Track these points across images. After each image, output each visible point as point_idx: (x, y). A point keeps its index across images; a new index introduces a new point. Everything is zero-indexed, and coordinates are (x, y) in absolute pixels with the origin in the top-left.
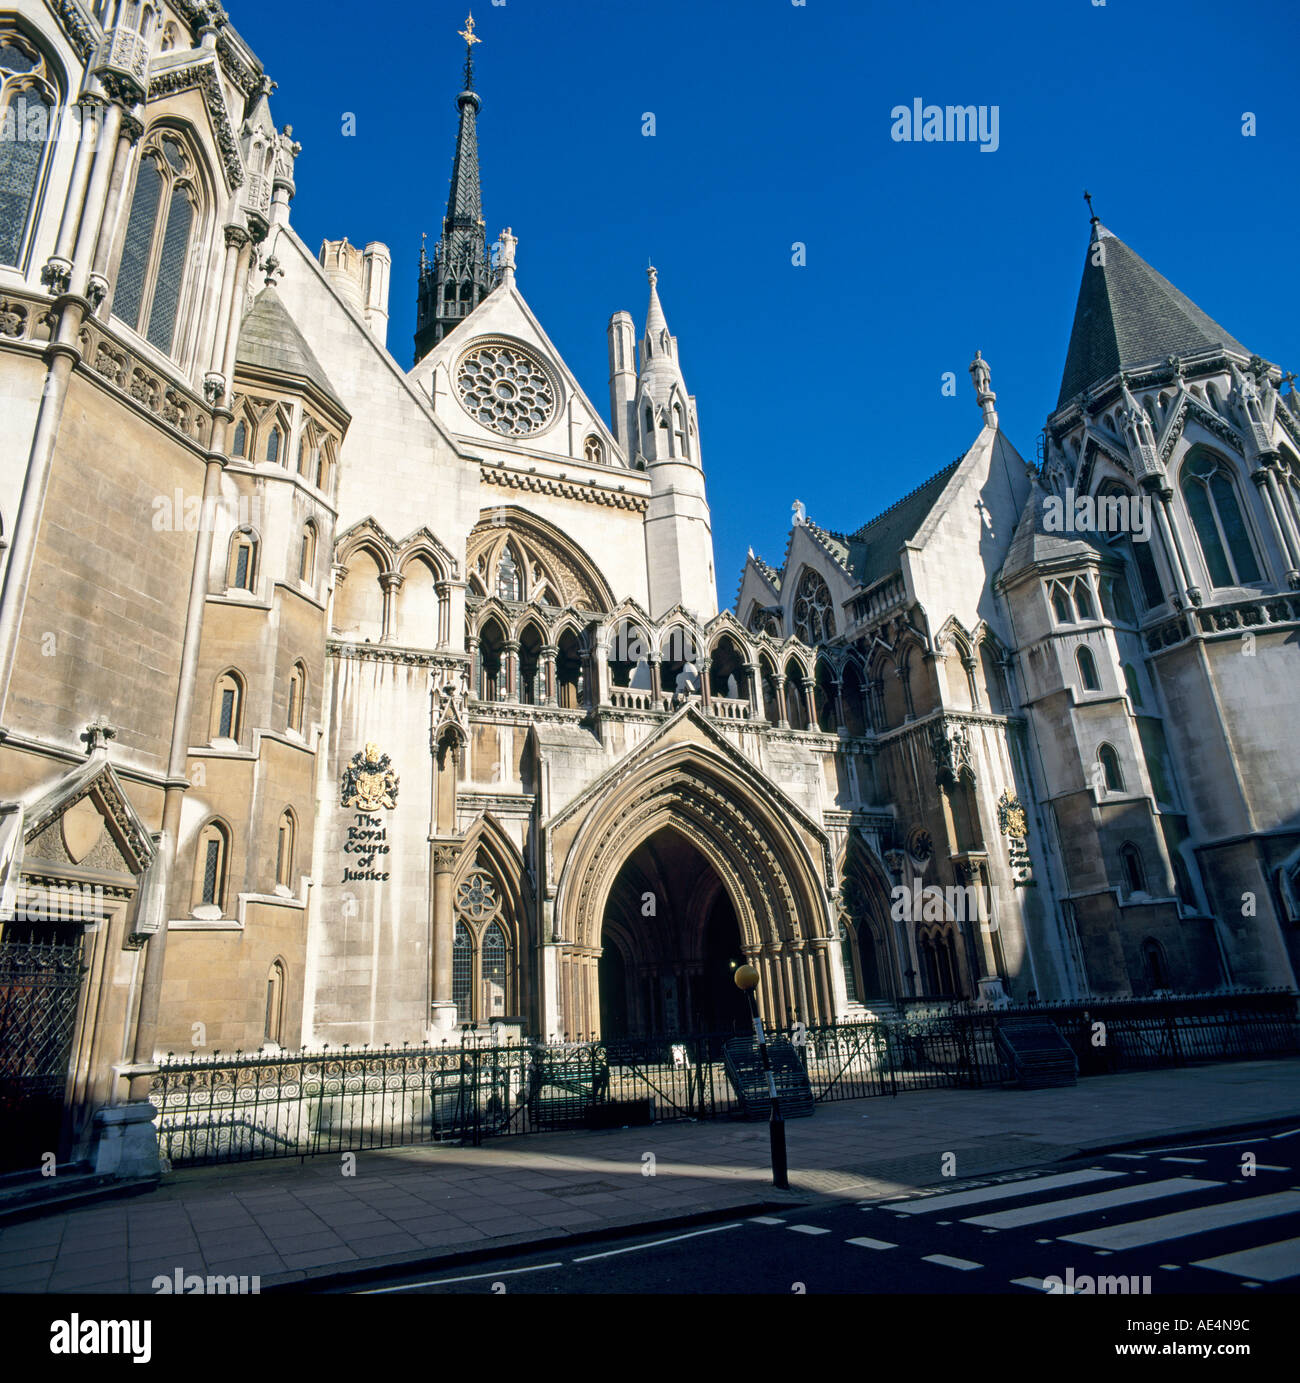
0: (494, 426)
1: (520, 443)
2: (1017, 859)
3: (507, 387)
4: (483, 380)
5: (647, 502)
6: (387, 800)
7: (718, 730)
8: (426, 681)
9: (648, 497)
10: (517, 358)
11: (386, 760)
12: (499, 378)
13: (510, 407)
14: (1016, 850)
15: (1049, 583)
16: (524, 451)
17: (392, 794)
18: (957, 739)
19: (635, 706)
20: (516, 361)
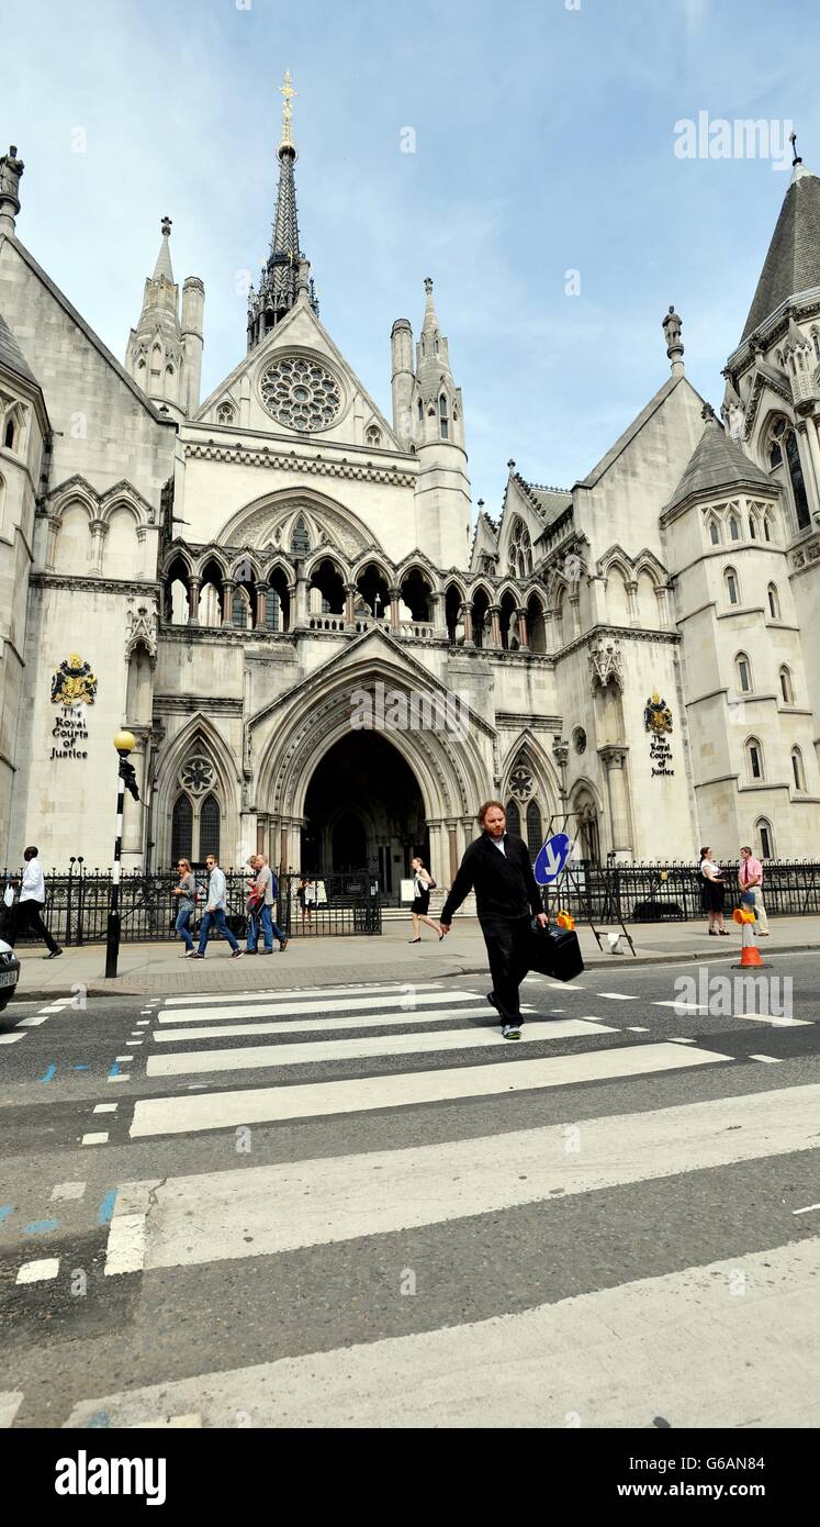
0: (291, 424)
1: (311, 436)
2: (657, 752)
3: (301, 390)
4: (280, 385)
5: (416, 478)
6: (88, 697)
7: (401, 647)
8: (121, 605)
9: (416, 474)
10: (311, 366)
11: (87, 667)
12: (295, 384)
13: (305, 407)
14: (657, 744)
15: (704, 511)
16: (311, 442)
17: (91, 693)
18: (610, 650)
19: (331, 628)
20: (310, 369)
